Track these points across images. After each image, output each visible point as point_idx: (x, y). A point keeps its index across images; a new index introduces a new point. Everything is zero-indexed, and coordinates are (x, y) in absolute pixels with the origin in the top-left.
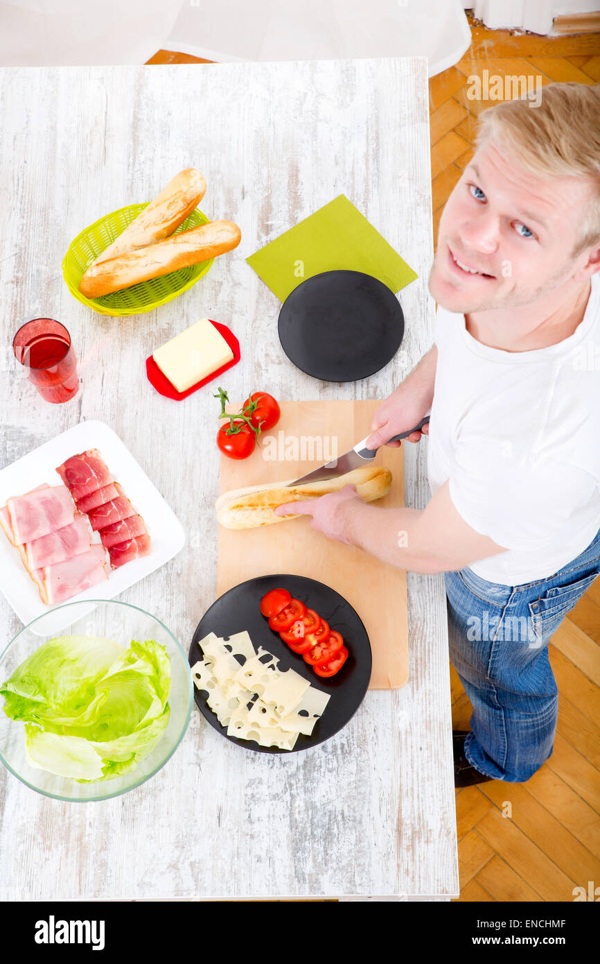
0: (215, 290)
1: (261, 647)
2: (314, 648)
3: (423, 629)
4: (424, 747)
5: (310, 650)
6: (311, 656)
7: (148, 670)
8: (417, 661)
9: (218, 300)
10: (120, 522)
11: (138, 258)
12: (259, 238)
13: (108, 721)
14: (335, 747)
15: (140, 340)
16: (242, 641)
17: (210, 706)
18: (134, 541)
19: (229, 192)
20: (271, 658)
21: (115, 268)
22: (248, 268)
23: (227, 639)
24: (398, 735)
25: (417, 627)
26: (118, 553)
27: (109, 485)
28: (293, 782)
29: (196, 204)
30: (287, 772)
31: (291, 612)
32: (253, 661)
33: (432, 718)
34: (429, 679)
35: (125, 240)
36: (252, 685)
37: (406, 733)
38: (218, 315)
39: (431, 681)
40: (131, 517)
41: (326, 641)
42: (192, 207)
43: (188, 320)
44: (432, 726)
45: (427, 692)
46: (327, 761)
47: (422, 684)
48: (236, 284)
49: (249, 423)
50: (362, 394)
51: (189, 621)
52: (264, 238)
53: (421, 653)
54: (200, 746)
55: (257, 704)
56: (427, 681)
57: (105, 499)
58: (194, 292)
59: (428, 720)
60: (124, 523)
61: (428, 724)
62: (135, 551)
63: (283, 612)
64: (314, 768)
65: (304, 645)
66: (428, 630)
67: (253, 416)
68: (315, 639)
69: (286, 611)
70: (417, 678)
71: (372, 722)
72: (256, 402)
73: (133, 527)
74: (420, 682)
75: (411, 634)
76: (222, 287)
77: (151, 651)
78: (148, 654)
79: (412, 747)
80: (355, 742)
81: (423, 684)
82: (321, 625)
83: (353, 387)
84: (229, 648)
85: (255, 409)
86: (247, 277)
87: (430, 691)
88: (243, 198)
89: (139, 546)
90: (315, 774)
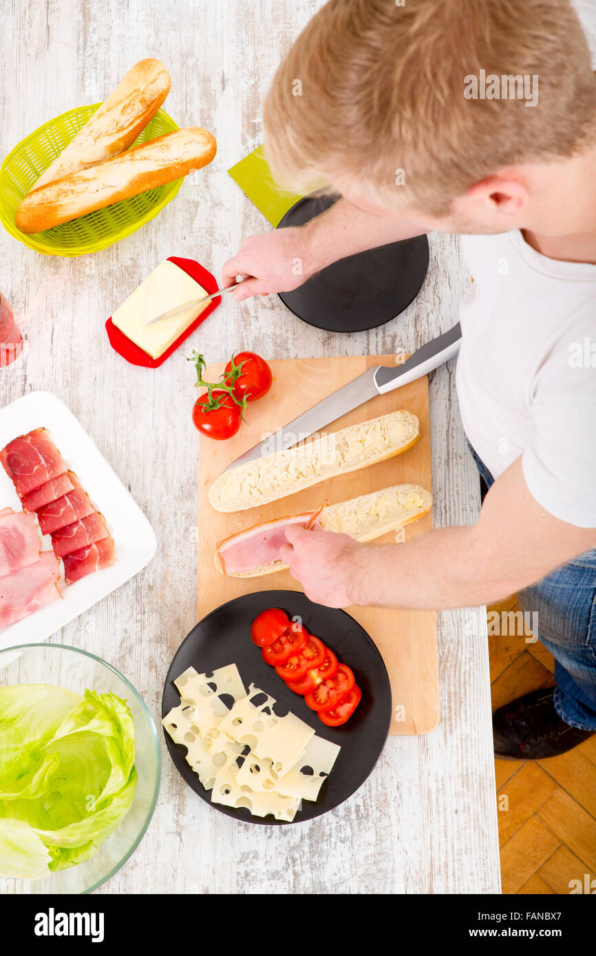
0: (190, 213)
1: (253, 684)
2: (318, 687)
3: (457, 655)
4: (461, 809)
5: (314, 690)
6: (315, 698)
7: (107, 730)
8: (450, 697)
9: (194, 226)
10: (76, 523)
11: (86, 180)
12: (244, 141)
13: (63, 789)
14: (348, 810)
15: (97, 281)
16: (229, 677)
17: (190, 764)
18: (94, 546)
19: (205, 80)
20: (265, 699)
21: (58, 195)
22: (230, 182)
23: (209, 675)
24: (426, 794)
25: (449, 652)
26: (75, 564)
27: (62, 475)
28: (297, 856)
29: (159, 105)
30: (289, 843)
31: (288, 640)
32: (243, 704)
33: (469, 771)
34: (466, 720)
35: (71, 156)
36: (241, 735)
37: (438, 791)
38: (195, 246)
39: (469, 722)
40: (90, 516)
41: (334, 678)
42: (153, 110)
43: (156, 254)
44: (470, 783)
45: (464, 737)
46: (339, 828)
47: (456, 727)
48: (217, 204)
49: (232, 395)
50: (377, 346)
51: (165, 648)
52: (251, 142)
53: (455, 685)
54: (180, 810)
55: (249, 761)
56: (463, 723)
57: (57, 493)
58: (163, 216)
59: (465, 772)
60: (81, 523)
61: (465, 779)
62: (95, 562)
63: (278, 640)
64: (322, 837)
65: (306, 685)
66: (464, 656)
67: (237, 385)
68: (319, 676)
69: (283, 639)
70: (450, 719)
71: (394, 775)
72: (240, 367)
73: (93, 529)
74: (454, 723)
75: (442, 661)
76: (199, 209)
77: (109, 706)
78: (106, 708)
79: (445, 809)
80: (374, 804)
81: (458, 727)
82: (327, 657)
83: (365, 337)
84: (213, 687)
85: (239, 375)
86: (231, 194)
87: (467, 735)
88: (224, 89)
89: (100, 554)
90: (324, 845)
